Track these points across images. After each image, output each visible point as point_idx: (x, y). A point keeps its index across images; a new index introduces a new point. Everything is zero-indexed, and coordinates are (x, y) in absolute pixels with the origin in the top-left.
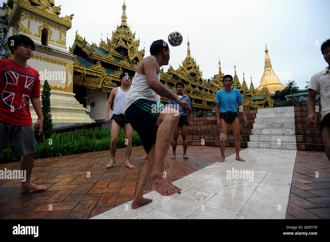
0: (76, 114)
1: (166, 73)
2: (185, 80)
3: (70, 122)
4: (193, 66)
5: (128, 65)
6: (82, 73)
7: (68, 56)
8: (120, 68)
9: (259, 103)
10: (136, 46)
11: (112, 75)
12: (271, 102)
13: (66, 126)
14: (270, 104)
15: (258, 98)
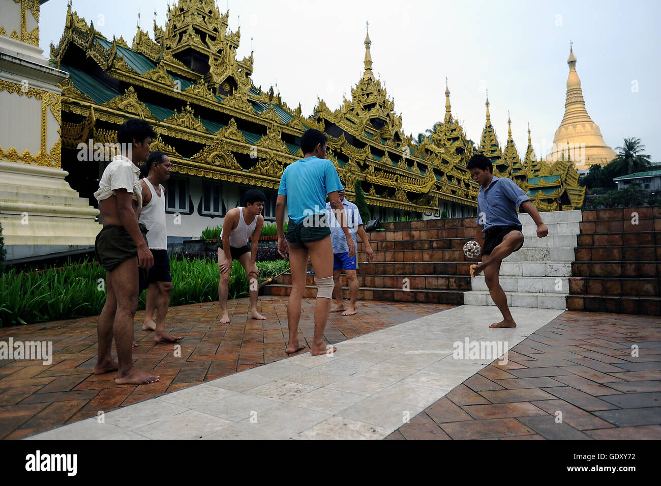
0: (69, 223)
1: (310, 117)
2: (357, 138)
3: (52, 243)
4: (379, 100)
5: (209, 96)
6: (85, 117)
7: (45, 72)
8: (188, 107)
9: (546, 197)
10: (230, 49)
11: (166, 124)
12: (577, 193)
13: (43, 252)
14: (573, 199)
15: (542, 183)
